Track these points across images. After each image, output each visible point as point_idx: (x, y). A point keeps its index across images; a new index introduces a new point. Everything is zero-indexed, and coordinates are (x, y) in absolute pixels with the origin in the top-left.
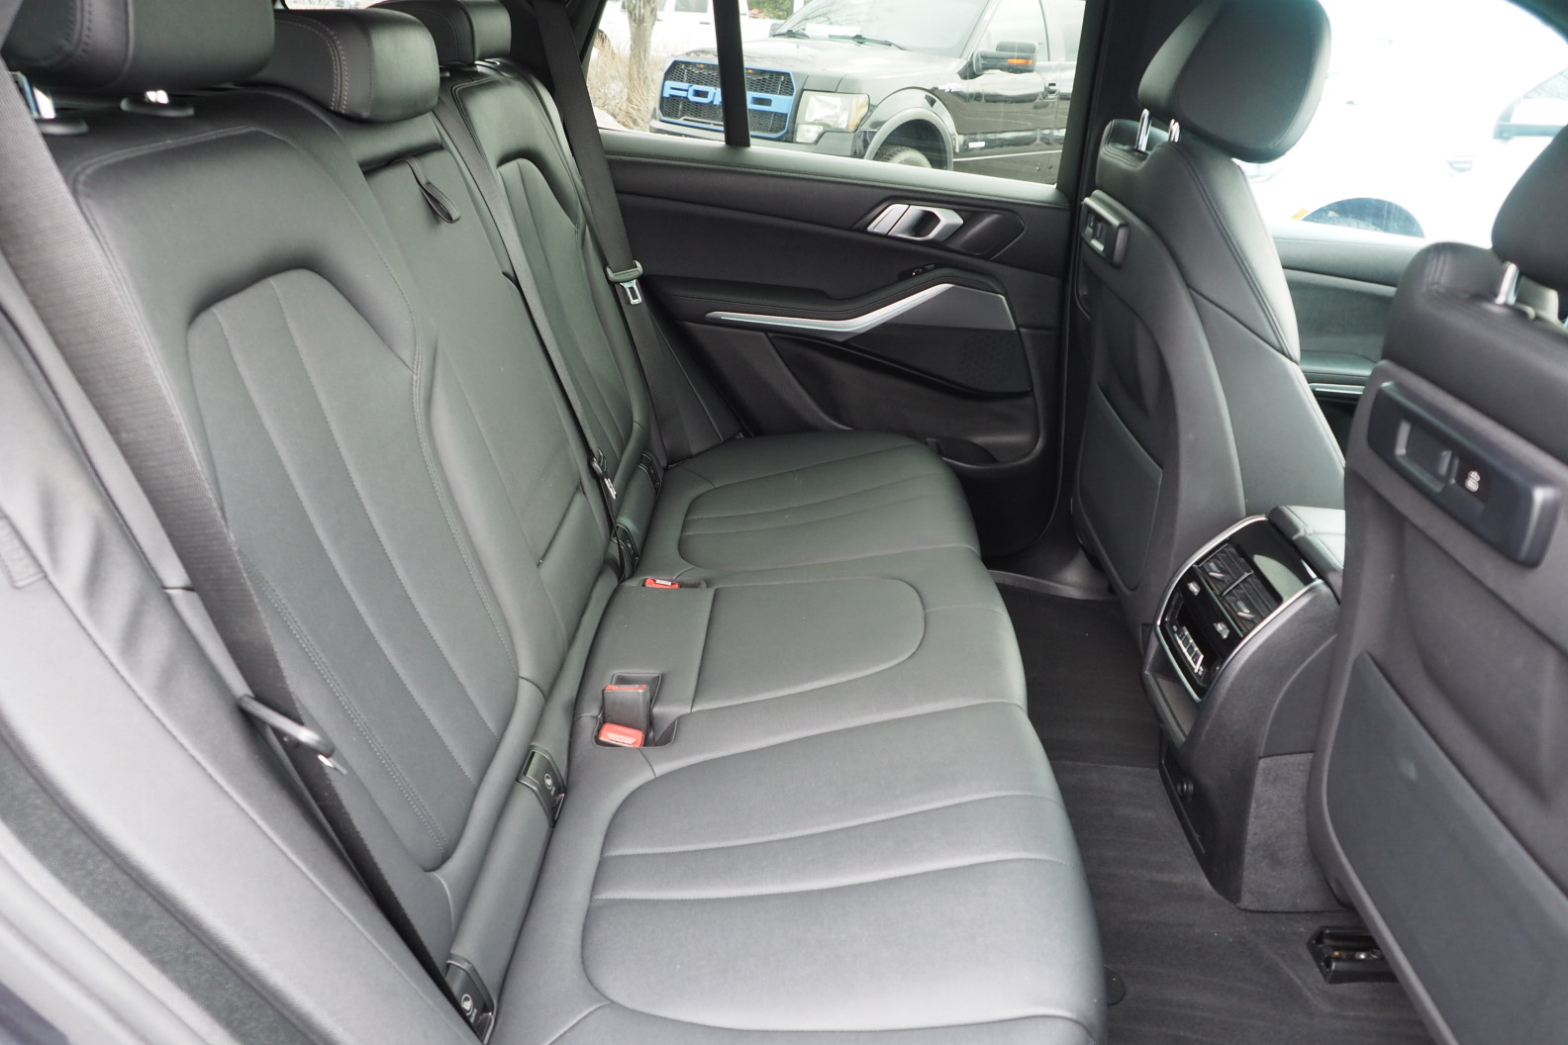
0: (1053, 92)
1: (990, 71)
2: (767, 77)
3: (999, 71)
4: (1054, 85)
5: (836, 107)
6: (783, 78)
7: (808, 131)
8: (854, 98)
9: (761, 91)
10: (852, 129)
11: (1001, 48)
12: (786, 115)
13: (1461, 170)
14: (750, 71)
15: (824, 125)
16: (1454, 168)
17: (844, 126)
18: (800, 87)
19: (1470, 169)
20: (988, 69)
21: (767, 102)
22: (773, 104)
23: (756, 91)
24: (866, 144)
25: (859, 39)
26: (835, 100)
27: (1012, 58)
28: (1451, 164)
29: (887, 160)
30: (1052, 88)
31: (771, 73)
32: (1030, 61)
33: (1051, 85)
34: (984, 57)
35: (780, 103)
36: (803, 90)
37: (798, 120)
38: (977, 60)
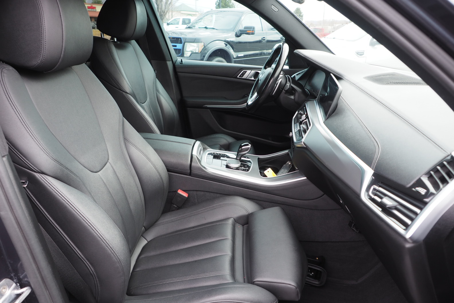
0: (264, 40)
1: (243, 35)
2: (175, 39)
3: (245, 34)
4: (264, 38)
5: (195, 47)
6: (180, 39)
7: (188, 53)
8: (200, 44)
9: (174, 43)
10: (200, 52)
11: (245, 28)
12: (180, 49)
13: (361, 55)
14: (171, 38)
15: (192, 52)
16: (358, 55)
17: (197, 51)
18: (184, 41)
19: (363, 54)
20: (242, 34)
21: (176, 46)
22: (177, 46)
23: (173, 43)
24: (204, 57)
25: (206, 28)
26: (195, 44)
27: (248, 31)
28: (357, 53)
29: (211, 61)
30: (264, 39)
31: (177, 38)
32: (253, 31)
33: (263, 38)
34: (240, 31)
35: (179, 46)
36: (185, 42)
37: (184, 51)
38: (239, 32)
